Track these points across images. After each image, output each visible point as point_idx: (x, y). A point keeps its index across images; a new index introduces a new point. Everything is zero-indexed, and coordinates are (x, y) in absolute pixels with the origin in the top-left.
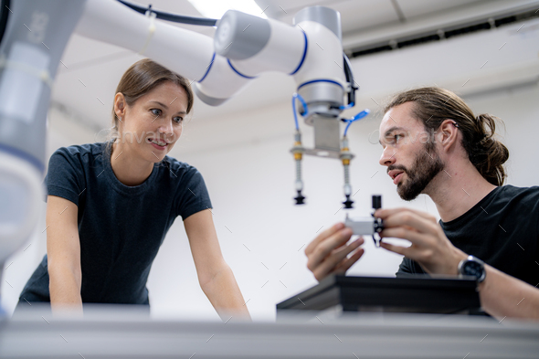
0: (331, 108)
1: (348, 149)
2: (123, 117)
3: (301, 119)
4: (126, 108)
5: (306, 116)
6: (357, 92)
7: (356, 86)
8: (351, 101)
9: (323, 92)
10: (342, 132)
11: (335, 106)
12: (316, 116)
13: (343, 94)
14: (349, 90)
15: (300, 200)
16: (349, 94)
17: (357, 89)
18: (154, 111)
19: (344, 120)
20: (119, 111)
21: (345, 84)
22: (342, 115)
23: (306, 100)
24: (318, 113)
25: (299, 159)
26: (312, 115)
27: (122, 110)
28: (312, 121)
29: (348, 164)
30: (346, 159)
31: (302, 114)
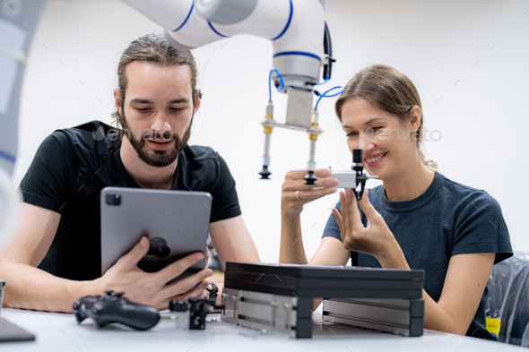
0: (307, 83)
1: (317, 125)
5: (281, 87)
6: (333, 63)
7: (333, 58)
8: (327, 75)
9: (301, 66)
10: (314, 107)
11: (310, 81)
13: (320, 67)
14: (326, 62)
15: (265, 175)
16: (325, 67)
17: (334, 61)
19: (317, 93)
21: (323, 56)
22: (315, 88)
23: (281, 72)
24: (292, 87)
25: (269, 132)
28: (286, 91)
29: (315, 140)
30: (314, 135)
31: (277, 85)
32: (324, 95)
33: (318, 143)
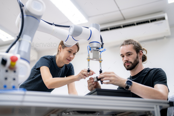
0: (97, 49)
1: (101, 59)
2: (61, 51)
3: (89, 51)
4: (62, 49)
7: (103, 43)
8: (102, 47)
9: (95, 45)
10: (100, 54)
11: (98, 48)
12: (93, 50)
13: (100, 45)
14: (102, 44)
15: (89, 71)
16: (102, 45)
19: (100, 51)
21: (101, 43)
22: (100, 50)
23: (91, 47)
25: (89, 61)
30: (101, 61)
31: (90, 50)
32: (102, 51)
33: (102, 63)
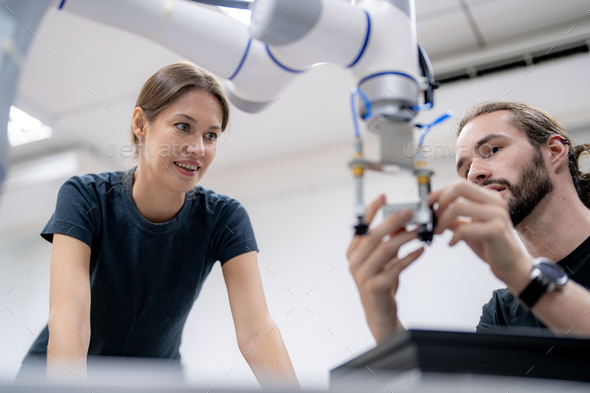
0: (402, 108)
1: (425, 163)
2: (144, 138)
3: (362, 124)
4: (146, 125)
5: (369, 119)
8: (429, 101)
9: (391, 88)
11: (407, 106)
12: (382, 119)
13: (419, 91)
15: (362, 230)
16: (426, 93)
18: (180, 126)
19: (419, 126)
20: (139, 130)
21: (420, 79)
23: (369, 99)
24: (386, 116)
25: (360, 175)
26: (376, 119)
27: (142, 128)
28: (377, 127)
30: (423, 177)
31: (364, 116)
